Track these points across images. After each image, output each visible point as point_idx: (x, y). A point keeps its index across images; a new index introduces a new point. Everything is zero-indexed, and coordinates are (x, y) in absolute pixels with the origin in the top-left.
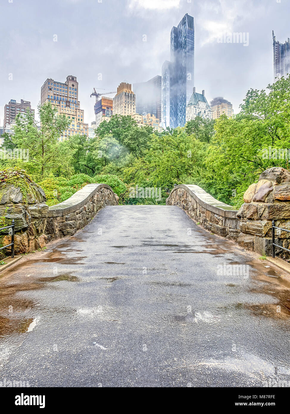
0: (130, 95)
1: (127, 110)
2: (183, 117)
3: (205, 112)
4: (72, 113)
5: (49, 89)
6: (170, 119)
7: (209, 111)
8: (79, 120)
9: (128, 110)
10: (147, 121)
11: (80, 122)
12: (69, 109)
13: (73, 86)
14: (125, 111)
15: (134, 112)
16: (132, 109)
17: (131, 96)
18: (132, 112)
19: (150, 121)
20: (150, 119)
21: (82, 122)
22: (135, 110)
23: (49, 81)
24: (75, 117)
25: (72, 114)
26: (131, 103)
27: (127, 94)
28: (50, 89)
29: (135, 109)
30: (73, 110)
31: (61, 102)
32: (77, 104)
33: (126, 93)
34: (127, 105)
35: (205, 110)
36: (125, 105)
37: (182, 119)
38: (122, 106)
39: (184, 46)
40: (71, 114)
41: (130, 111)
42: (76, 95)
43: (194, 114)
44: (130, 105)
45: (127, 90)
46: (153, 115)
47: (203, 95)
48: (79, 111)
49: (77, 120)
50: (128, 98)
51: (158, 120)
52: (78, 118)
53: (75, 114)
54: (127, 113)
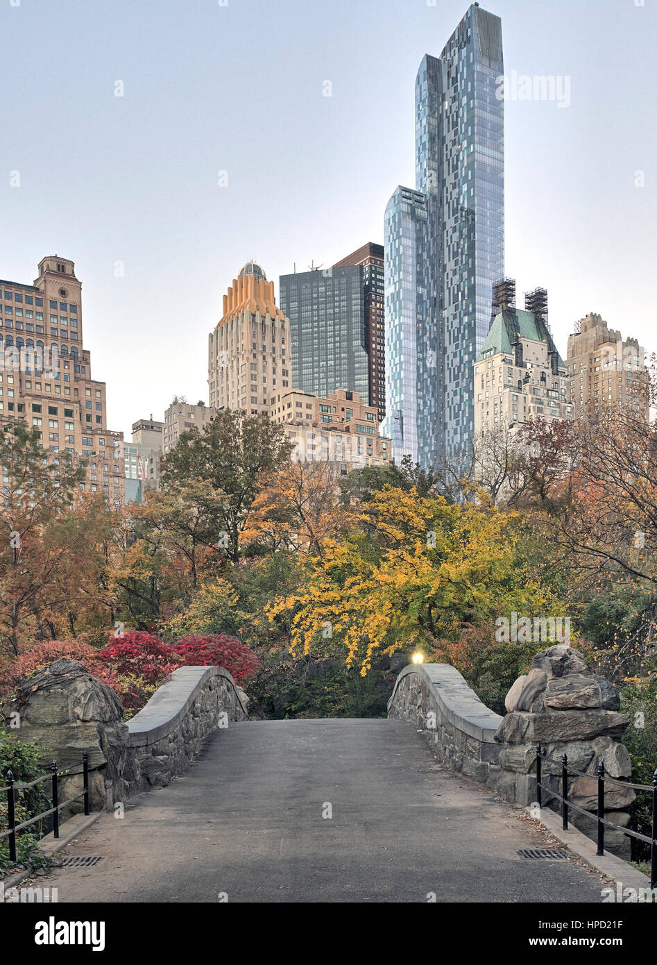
0: (268, 322)
1: (260, 379)
2: (466, 396)
3: (543, 379)
4: (65, 395)
6: (418, 405)
7: (559, 373)
9: (264, 378)
10: (335, 418)
11: (94, 424)
12: (52, 380)
13: (63, 293)
14: (254, 383)
15: (285, 384)
16: (279, 371)
18: (279, 383)
19: (344, 415)
20: (343, 409)
21: (99, 425)
22: (289, 379)
24: (75, 408)
25: (63, 396)
26: (274, 352)
27: (258, 320)
29: (290, 373)
30: (67, 384)
32: (81, 360)
33: (254, 315)
34: (260, 358)
35: (545, 370)
36: (252, 360)
37: (460, 406)
38: (241, 362)
40: (58, 396)
41: (269, 380)
42: (75, 329)
43: (505, 386)
44: (269, 360)
46: (356, 394)
48: (89, 386)
49: (84, 418)
50: (264, 333)
51: (374, 410)
52: (85, 412)
53: (72, 398)
54: (260, 390)
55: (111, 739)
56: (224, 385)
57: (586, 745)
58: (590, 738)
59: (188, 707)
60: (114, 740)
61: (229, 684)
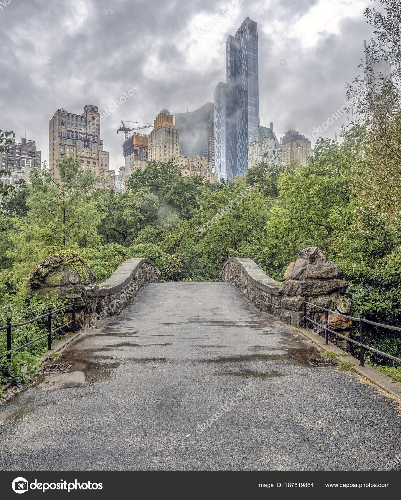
0: (171, 130)
1: (167, 151)
2: (245, 159)
3: (274, 153)
5: (60, 124)
6: (227, 162)
7: (280, 151)
8: (102, 165)
9: (169, 151)
10: (196, 166)
11: (104, 168)
12: (88, 151)
13: (93, 118)
14: (165, 153)
15: (177, 153)
16: (175, 149)
17: (173, 131)
18: (175, 153)
19: (199, 165)
20: (199, 163)
21: (106, 168)
22: (179, 151)
23: (60, 113)
24: (97, 161)
25: (92, 157)
26: (173, 141)
27: (167, 129)
28: (62, 124)
29: (179, 149)
30: (94, 152)
31: (77, 141)
32: (100, 144)
33: (165, 128)
34: (168, 144)
35: (274, 150)
36: (164, 144)
37: (242, 163)
38: (160, 145)
39: (245, 62)
40: (90, 157)
41: (171, 152)
42: (97, 132)
43: (260, 155)
44: (171, 144)
45: (168, 124)
46: (204, 158)
47: (271, 130)
48: (102, 153)
49: (100, 165)
50: (169, 134)
51: (211, 164)
52: (101, 163)
53: (96, 158)
54: (167, 155)
55: (88, 293)
56: (154, 153)
57: (328, 297)
58: (329, 293)
59: (131, 277)
60: (91, 293)
61: (152, 266)
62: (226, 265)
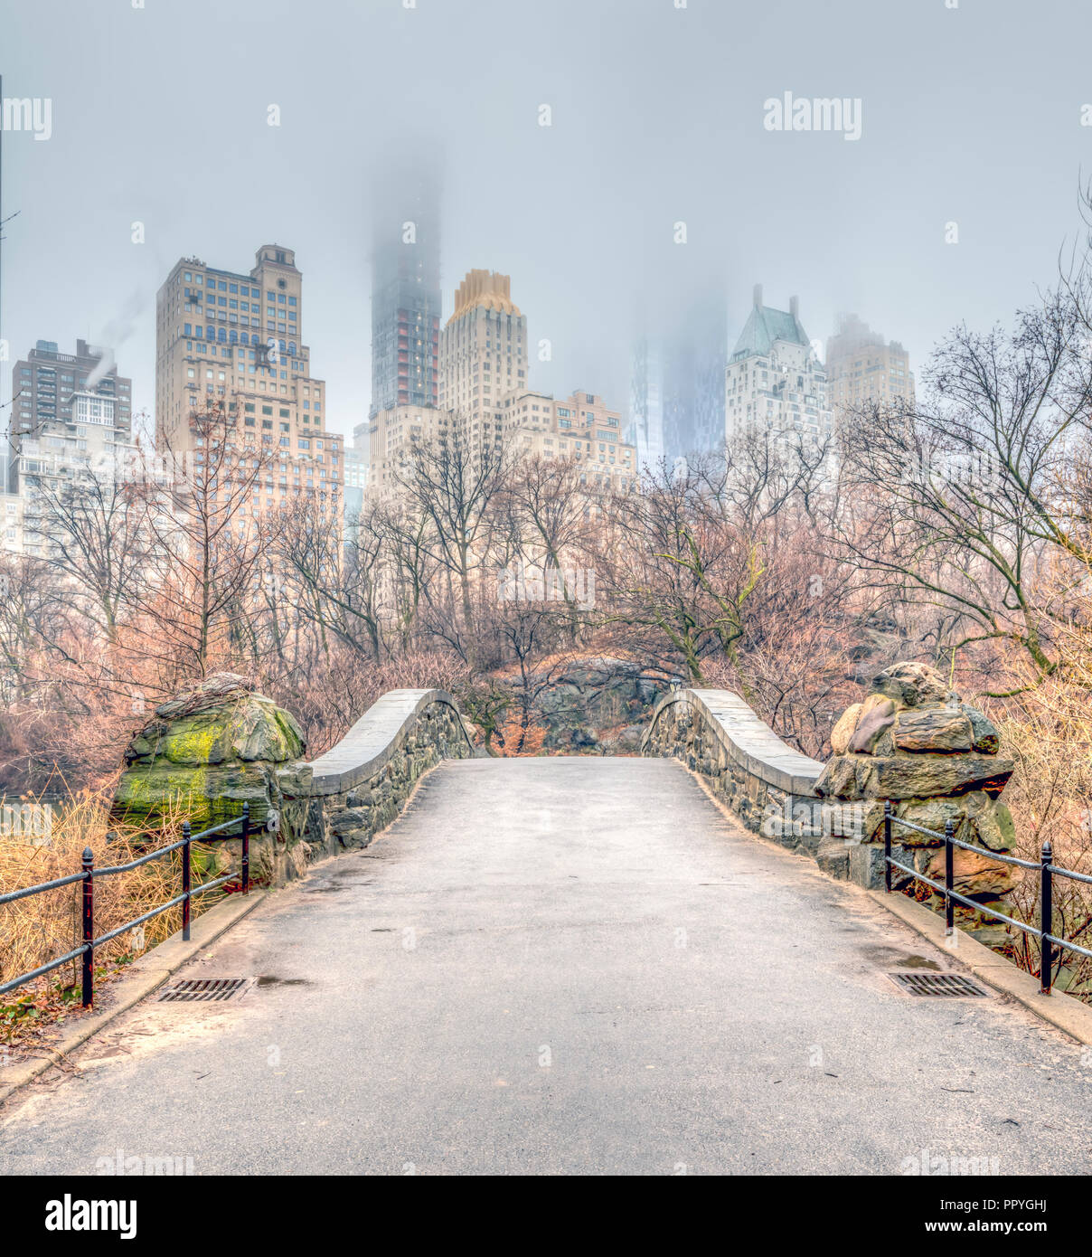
0: (504, 319)
1: (493, 379)
2: (716, 402)
3: (800, 384)
4: (281, 393)
5: (187, 299)
6: (665, 411)
7: (818, 378)
8: (306, 419)
9: (498, 379)
10: (574, 423)
11: (312, 426)
12: (269, 379)
13: (282, 284)
14: (487, 383)
15: (521, 385)
16: (515, 372)
17: (509, 322)
18: (514, 384)
19: (583, 419)
20: (583, 414)
21: (317, 427)
22: (526, 380)
23: (188, 266)
24: (291, 408)
25: (278, 395)
26: (509, 351)
27: (493, 316)
28: (194, 300)
29: (526, 374)
30: (284, 382)
31: (235, 349)
32: (300, 357)
33: (488, 312)
34: (494, 357)
35: (802, 375)
36: (484, 359)
37: (709, 413)
38: (473, 361)
40: (273, 395)
41: (504, 381)
42: (293, 323)
43: (760, 391)
44: (504, 359)
45: (494, 300)
46: (598, 398)
47: (792, 317)
48: (307, 384)
49: (301, 419)
50: (499, 330)
52: (303, 412)
53: (290, 397)
54: (493, 390)
56: (455, 386)
59: (399, 742)
61: (453, 712)
62: (664, 709)
